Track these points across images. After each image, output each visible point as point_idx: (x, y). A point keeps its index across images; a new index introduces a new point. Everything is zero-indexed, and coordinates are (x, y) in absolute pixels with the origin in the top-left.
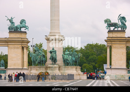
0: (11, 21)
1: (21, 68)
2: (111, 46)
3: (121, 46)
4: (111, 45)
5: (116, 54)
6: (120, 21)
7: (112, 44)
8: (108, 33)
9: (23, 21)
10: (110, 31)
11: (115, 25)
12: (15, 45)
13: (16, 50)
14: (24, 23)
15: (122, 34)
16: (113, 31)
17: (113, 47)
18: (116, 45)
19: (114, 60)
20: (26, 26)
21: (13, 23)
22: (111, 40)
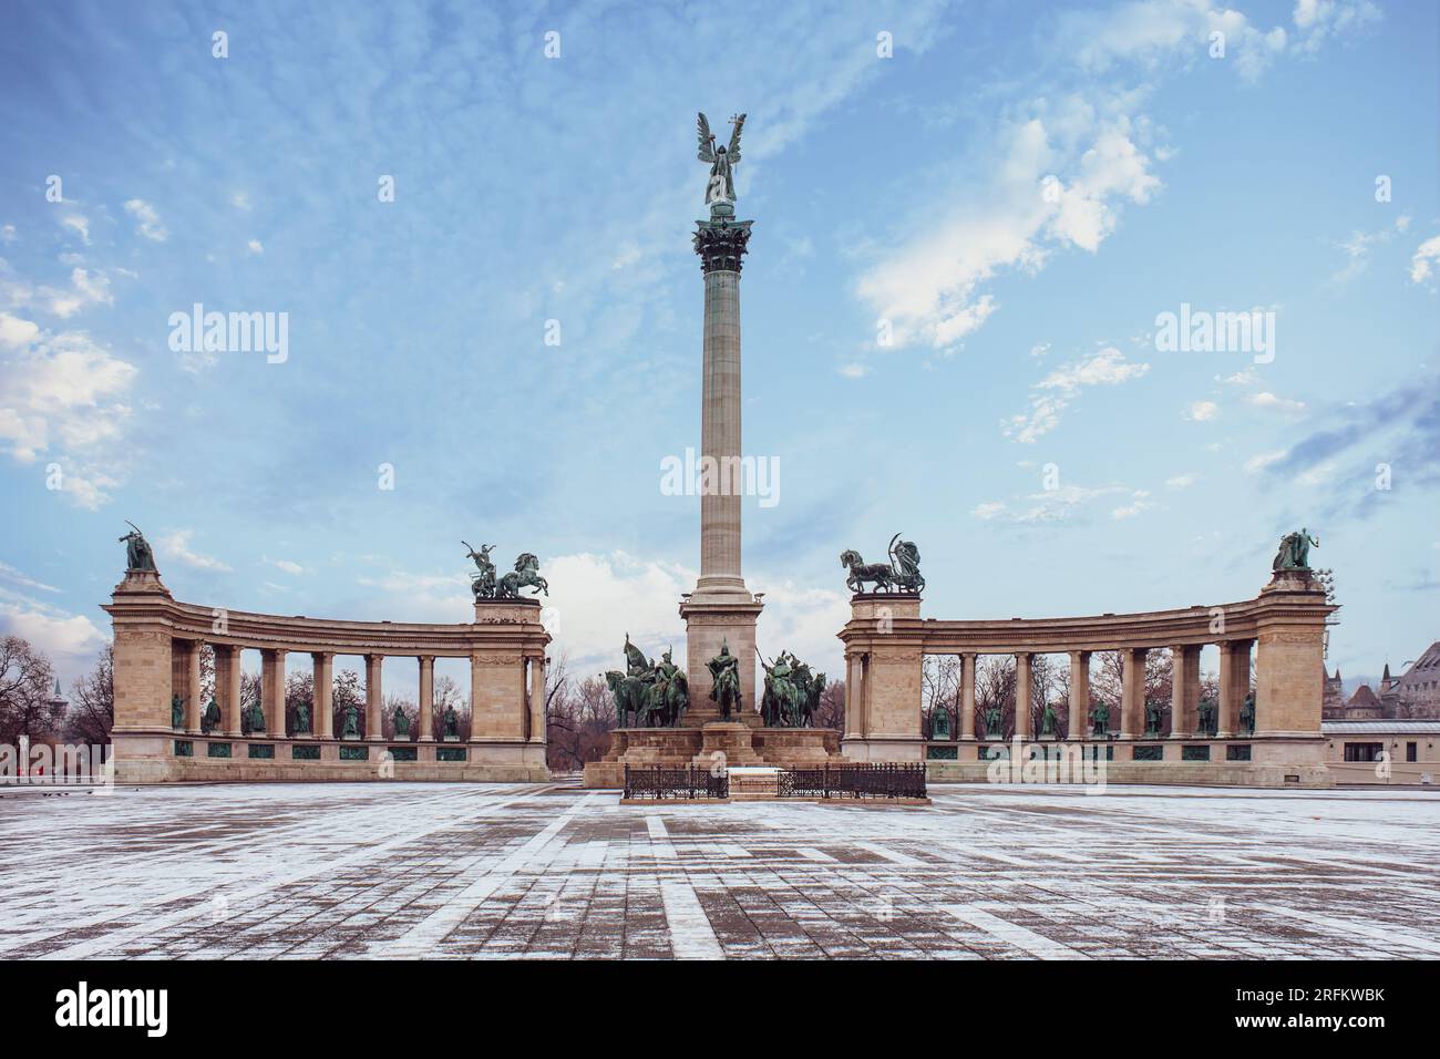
0: (481, 559)
1: (520, 739)
2: (866, 654)
3: (904, 655)
4: (866, 650)
5: (887, 686)
6: (900, 558)
7: (871, 645)
8: (854, 606)
9: (526, 561)
10: (860, 598)
11: (880, 573)
12: (500, 653)
13: (501, 670)
14: (530, 569)
15: (908, 609)
16: (874, 597)
17: (874, 656)
18: (888, 649)
19: (877, 709)
20: (540, 579)
21: (490, 566)
22: (868, 632)
